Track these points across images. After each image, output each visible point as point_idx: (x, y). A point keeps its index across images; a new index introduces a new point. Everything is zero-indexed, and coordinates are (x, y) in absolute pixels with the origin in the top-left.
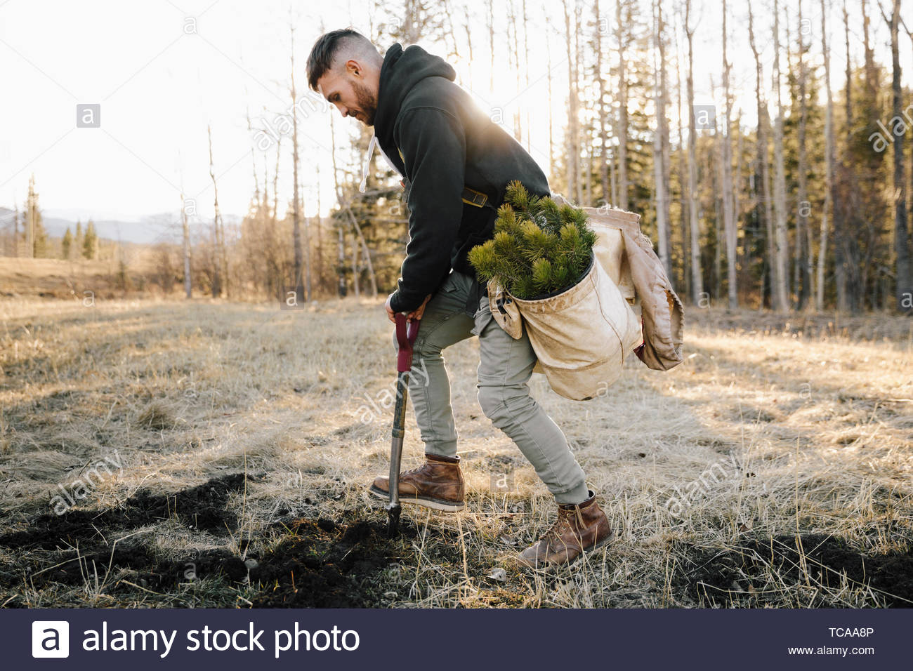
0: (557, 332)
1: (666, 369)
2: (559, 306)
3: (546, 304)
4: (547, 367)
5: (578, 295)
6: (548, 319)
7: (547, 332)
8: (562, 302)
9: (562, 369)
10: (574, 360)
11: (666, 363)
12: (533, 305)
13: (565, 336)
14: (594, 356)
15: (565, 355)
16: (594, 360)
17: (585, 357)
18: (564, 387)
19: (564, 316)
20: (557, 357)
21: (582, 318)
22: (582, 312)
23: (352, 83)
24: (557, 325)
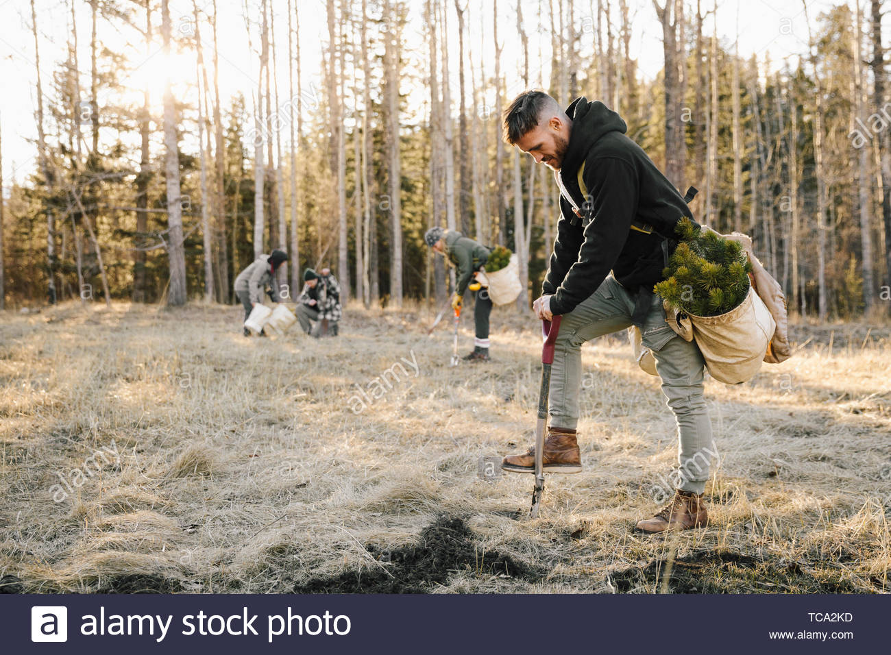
0: (724, 337)
1: (779, 362)
2: (728, 320)
3: (719, 319)
4: (711, 361)
5: (742, 311)
6: (718, 329)
7: (715, 338)
8: (731, 317)
9: (723, 363)
10: (733, 356)
11: (780, 357)
12: (708, 320)
13: (730, 340)
14: (750, 353)
15: (727, 352)
16: (749, 356)
17: (743, 354)
18: (723, 376)
19: (731, 327)
20: (719, 354)
21: (743, 327)
22: (744, 323)
23: (554, 136)
24: (724, 333)
